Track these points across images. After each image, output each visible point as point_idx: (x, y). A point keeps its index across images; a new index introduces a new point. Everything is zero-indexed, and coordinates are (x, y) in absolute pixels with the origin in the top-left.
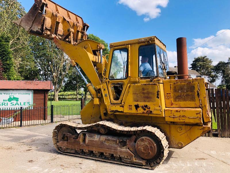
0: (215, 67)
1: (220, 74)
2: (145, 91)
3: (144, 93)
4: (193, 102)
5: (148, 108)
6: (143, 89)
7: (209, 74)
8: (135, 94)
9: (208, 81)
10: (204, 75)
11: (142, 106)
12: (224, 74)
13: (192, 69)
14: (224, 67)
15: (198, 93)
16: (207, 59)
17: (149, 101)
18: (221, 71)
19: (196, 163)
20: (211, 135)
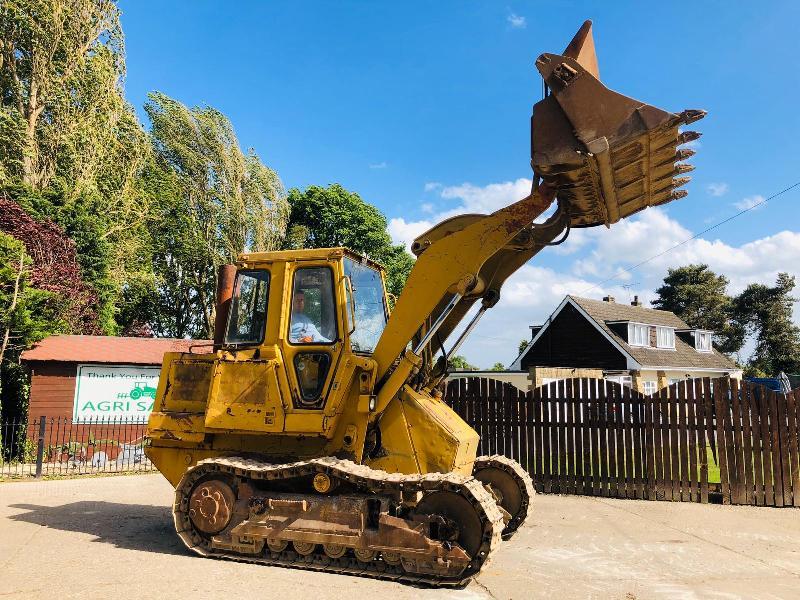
0: (735, 301)
1: (753, 328)
7: (714, 325)
9: (715, 346)
10: (700, 328)
12: (765, 326)
13: (659, 305)
14: (764, 302)
16: (710, 275)
18: (755, 317)
19: (663, 548)
20: (705, 498)
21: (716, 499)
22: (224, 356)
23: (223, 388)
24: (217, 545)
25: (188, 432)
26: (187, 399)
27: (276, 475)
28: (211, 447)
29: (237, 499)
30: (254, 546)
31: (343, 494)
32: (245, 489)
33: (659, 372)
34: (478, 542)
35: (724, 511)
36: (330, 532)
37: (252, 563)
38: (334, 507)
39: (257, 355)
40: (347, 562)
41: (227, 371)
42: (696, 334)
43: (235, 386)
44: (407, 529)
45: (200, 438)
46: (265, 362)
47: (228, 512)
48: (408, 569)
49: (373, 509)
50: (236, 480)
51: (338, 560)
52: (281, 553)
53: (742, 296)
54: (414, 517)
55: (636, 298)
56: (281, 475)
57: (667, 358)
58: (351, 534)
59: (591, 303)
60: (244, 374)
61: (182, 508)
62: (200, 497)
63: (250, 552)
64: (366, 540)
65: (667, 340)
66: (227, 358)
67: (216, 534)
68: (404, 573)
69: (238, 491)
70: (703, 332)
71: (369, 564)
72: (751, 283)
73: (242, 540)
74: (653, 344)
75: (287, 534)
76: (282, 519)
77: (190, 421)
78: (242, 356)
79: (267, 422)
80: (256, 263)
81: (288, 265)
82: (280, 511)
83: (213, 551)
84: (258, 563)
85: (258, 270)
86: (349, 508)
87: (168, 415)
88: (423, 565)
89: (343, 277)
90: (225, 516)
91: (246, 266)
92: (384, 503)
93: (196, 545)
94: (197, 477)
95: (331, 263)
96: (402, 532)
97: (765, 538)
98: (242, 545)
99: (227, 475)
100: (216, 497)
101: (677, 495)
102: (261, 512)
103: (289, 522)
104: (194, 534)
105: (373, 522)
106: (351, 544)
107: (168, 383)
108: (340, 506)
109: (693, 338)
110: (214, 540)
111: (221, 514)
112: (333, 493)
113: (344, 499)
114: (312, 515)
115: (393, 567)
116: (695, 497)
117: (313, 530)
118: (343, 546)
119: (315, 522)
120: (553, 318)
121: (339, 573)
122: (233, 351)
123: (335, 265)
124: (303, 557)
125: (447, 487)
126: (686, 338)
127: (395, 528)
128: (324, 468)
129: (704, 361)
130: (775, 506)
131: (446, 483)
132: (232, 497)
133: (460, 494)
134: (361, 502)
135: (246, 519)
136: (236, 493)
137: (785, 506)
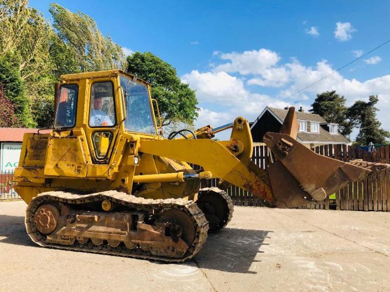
0: (349, 109)
1: (359, 121)
7: (340, 121)
9: (339, 131)
10: (332, 122)
12: (364, 121)
13: (313, 112)
18: (360, 116)
19: (301, 236)
20: (327, 207)
21: (333, 207)
22: (54, 135)
23: (53, 153)
24: (49, 240)
25: (36, 178)
26: (37, 159)
27: (81, 201)
28: (50, 186)
29: (60, 215)
30: (69, 241)
31: (118, 211)
32: (65, 209)
33: (311, 144)
34: (193, 237)
35: (337, 213)
36: (110, 233)
37: (68, 250)
38: (113, 219)
39: (72, 134)
40: (121, 249)
41: (55, 143)
42: (330, 125)
43: (60, 151)
44: (153, 231)
45: (43, 181)
46: (76, 138)
47: (55, 222)
48: (154, 253)
49: (134, 219)
50: (60, 204)
51: (116, 248)
52: (85, 244)
53: (353, 107)
54: (157, 224)
55: (301, 108)
56: (84, 201)
57: (315, 137)
58: (122, 234)
59: (279, 111)
60: (64, 144)
61: (31, 220)
62: (39, 214)
63: (68, 244)
64: (130, 237)
65: (316, 129)
66: (55, 136)
67: (49, 234)
68: (151, 255)
69: (61, 210)
70: (333, 124)
71: (133, 250)
72: (357, 100)
73: (63, 237)
74: (309, 130)
75: (87, 234)
76: (84, 226)
77: (37, 171)
78: (63, 134)
79: (79, 171)
80: (71, 80)
81: (88, 81)
82: (83, 221)
83: (48, 244)
84: (72, 250)
85: (72, 84)
86: (121, 219)
87: (25, 168)
88: (162, 251)
89: (119, 87)
90: (54, 225)
91: (64, 82)
92: (141, 216)
93: (39, 241)
94: (39, 203)
95: (112, 79)
96: (150, 233)
97: (357, 228)
98: (63, 241)
99: (55, 201)
100: (49, 214)
101: (313, 206)
102: (73, 222)
103: (88, 227)
104: (38, 235)
105: (134, 227)
106: (122, 240)
107: (27, 150)
108: (116, 218)
109: (329, 127)
110: (48, 238)
111: (51, 223)
112: (113, 211)
113: (118, 215)
114: (101, 223)
115: (146, 252)
116: (322, 206)
117: (101, 232)
118: (118, 241)
119: (102, 227)
120: (259, 118)
121: (116, 255)
122: (59, 132)
123: (114, 80)
124: (97, 246)
125: (176, 207)
126: (325, 127)
127: (146, 230)
128: (108, 198)
129: (334, 138)
130: (363, 210)
131: (175, 204)
132: (57, 214)
133: (183, 211)
134: (128, 216)
135: (65, 226)
136: (60, 211)
137: (369, 211)
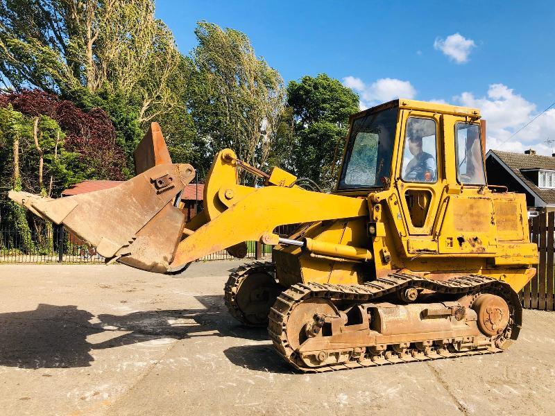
2: (474, 211)
3: (472, 215)
4: (515, 232)
5: (478, 243)
6: (472, 207)
8: (458, 215)
11: (470, 239)
15: (521, 217)
17: (480, 230)
